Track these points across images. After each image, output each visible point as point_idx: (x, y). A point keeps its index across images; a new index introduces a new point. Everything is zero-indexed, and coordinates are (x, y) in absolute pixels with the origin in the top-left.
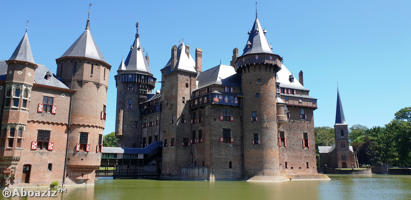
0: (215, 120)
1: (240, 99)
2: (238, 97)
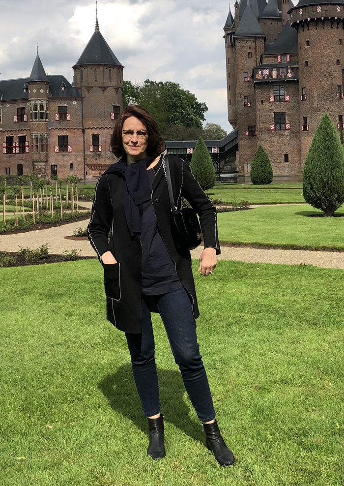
1: (295, 70)
2: (292, 69)
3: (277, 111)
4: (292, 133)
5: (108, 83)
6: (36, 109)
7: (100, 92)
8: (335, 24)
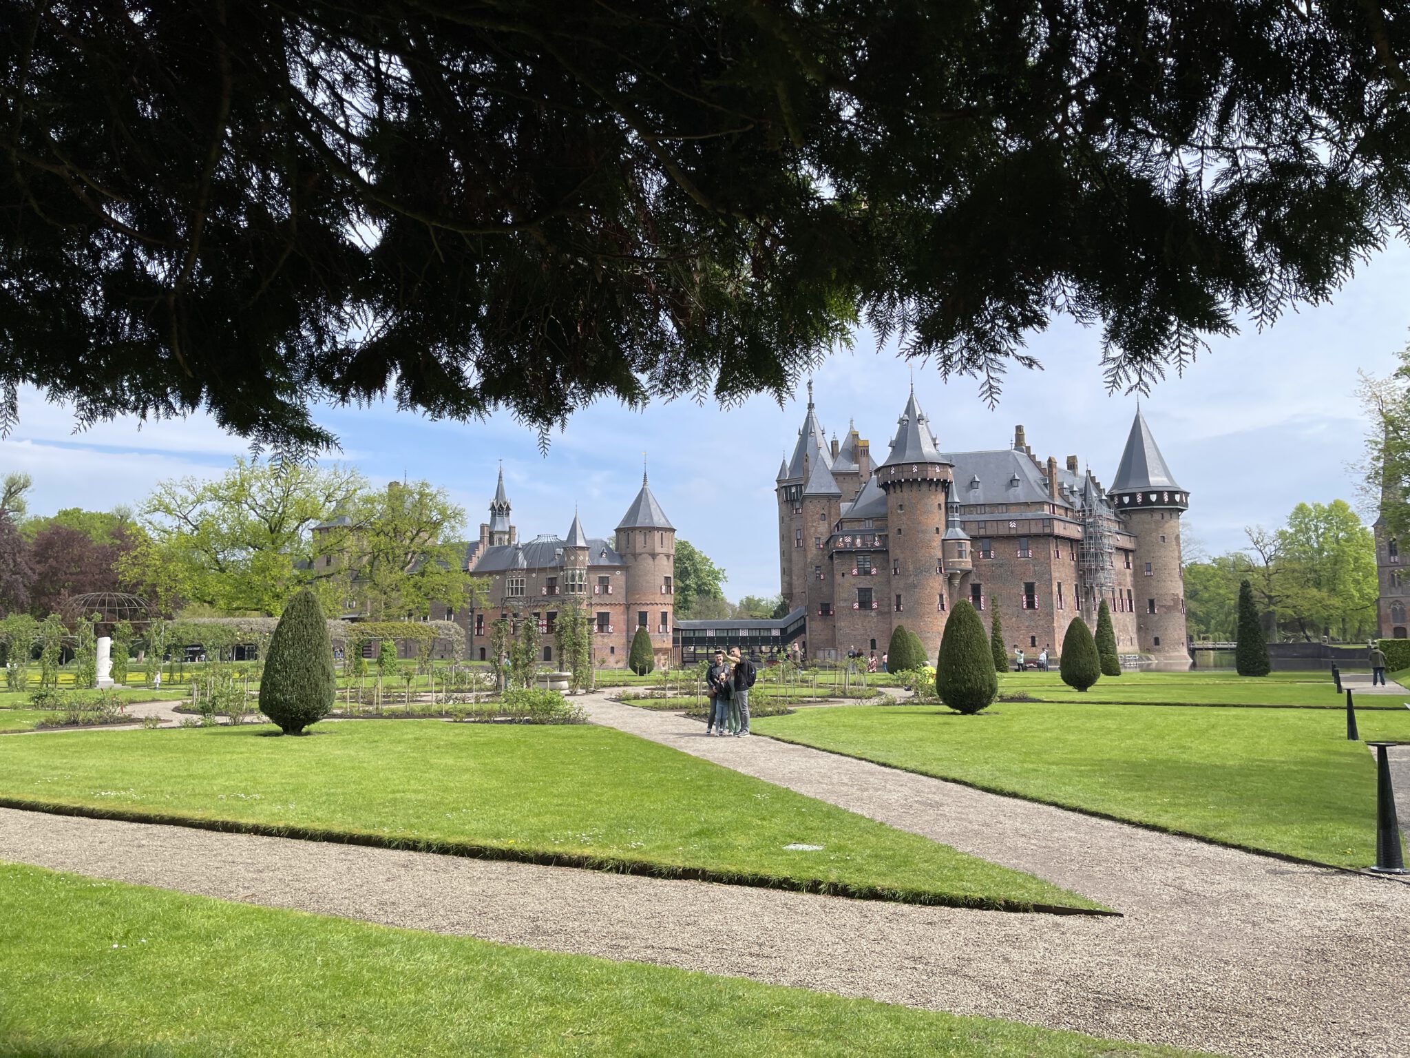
0: (843, 575)
1: (884, 538)
2: (880, 536)
3: (861, 586)
4: (880, 613)
5: (658, 549)
6: (573, 580)
7: (650, 561)
8: (933, 487)
